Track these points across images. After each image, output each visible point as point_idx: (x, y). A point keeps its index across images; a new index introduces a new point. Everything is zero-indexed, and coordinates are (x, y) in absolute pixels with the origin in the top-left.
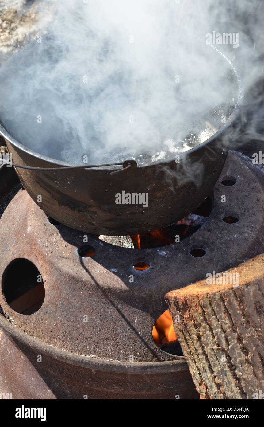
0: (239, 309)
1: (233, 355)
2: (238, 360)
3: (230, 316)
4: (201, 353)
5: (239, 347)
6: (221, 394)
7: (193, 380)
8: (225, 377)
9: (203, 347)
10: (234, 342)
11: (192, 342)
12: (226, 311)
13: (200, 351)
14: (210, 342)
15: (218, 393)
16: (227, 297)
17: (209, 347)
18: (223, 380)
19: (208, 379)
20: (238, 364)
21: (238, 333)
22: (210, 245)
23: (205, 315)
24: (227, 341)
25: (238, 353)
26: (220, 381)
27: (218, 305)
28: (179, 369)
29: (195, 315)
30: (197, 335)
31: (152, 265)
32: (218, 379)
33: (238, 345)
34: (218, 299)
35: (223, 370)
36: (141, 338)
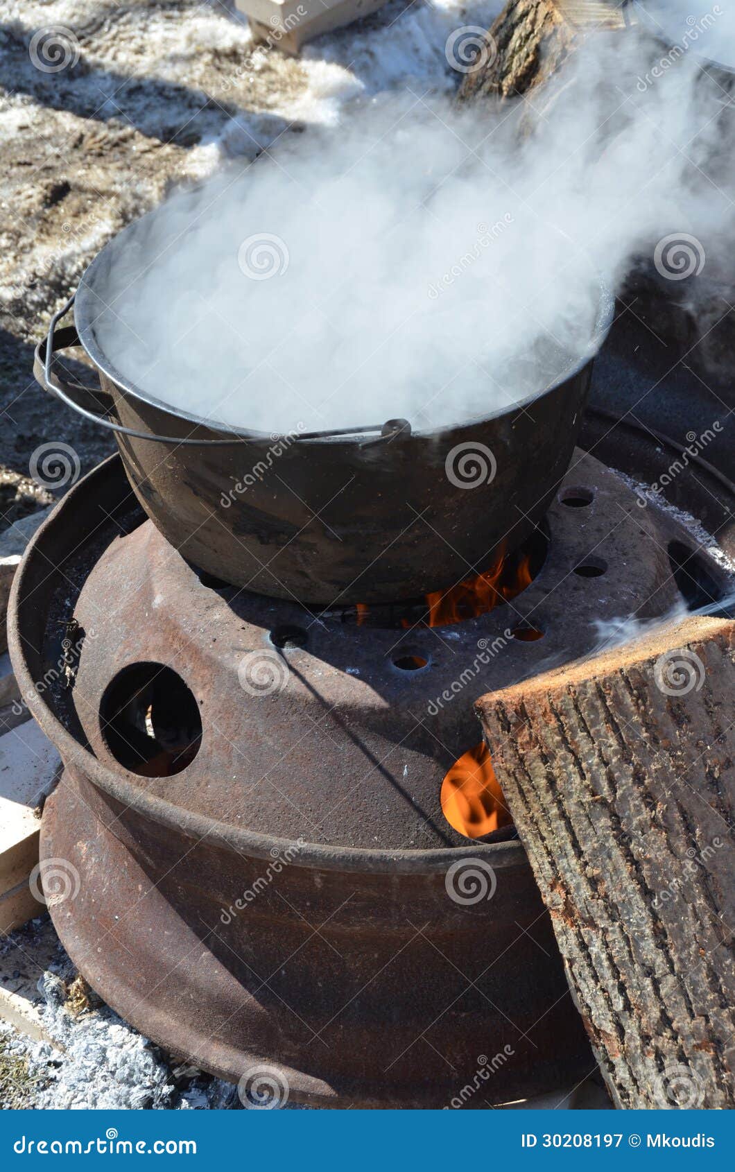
0: (636, 711)
1: (624, 812)
2: (635, 822)
3: (616, 729)
4: (555, 815)
5: (636, 794)
6: (598, 899)
7: (537, 880)
8: (608, 860)
9: (560, 803)
10: (626, 784)
11: (537, 796)
12: (610, 719)
13: (554, 811)
14: (576, 789)
15: (593, 897)
16: (610, 689)
17: (574, 800)
18: (604, 868)
19: (571, 871)
20: (636, 829)
21: (635, 763)
22: (552, 618)
23: (565, 732)
24: (612, 782)
25: (635, 805)
26: (596, 872)
27: (593, 708)
28: (505, 863)
29: (543, 733)
30: (547, 778)
31: (433, 659)
32: (593, 868)
33: (635, 788)
34: (592, 694)
35: (604, 845)
36: (417, 809)
